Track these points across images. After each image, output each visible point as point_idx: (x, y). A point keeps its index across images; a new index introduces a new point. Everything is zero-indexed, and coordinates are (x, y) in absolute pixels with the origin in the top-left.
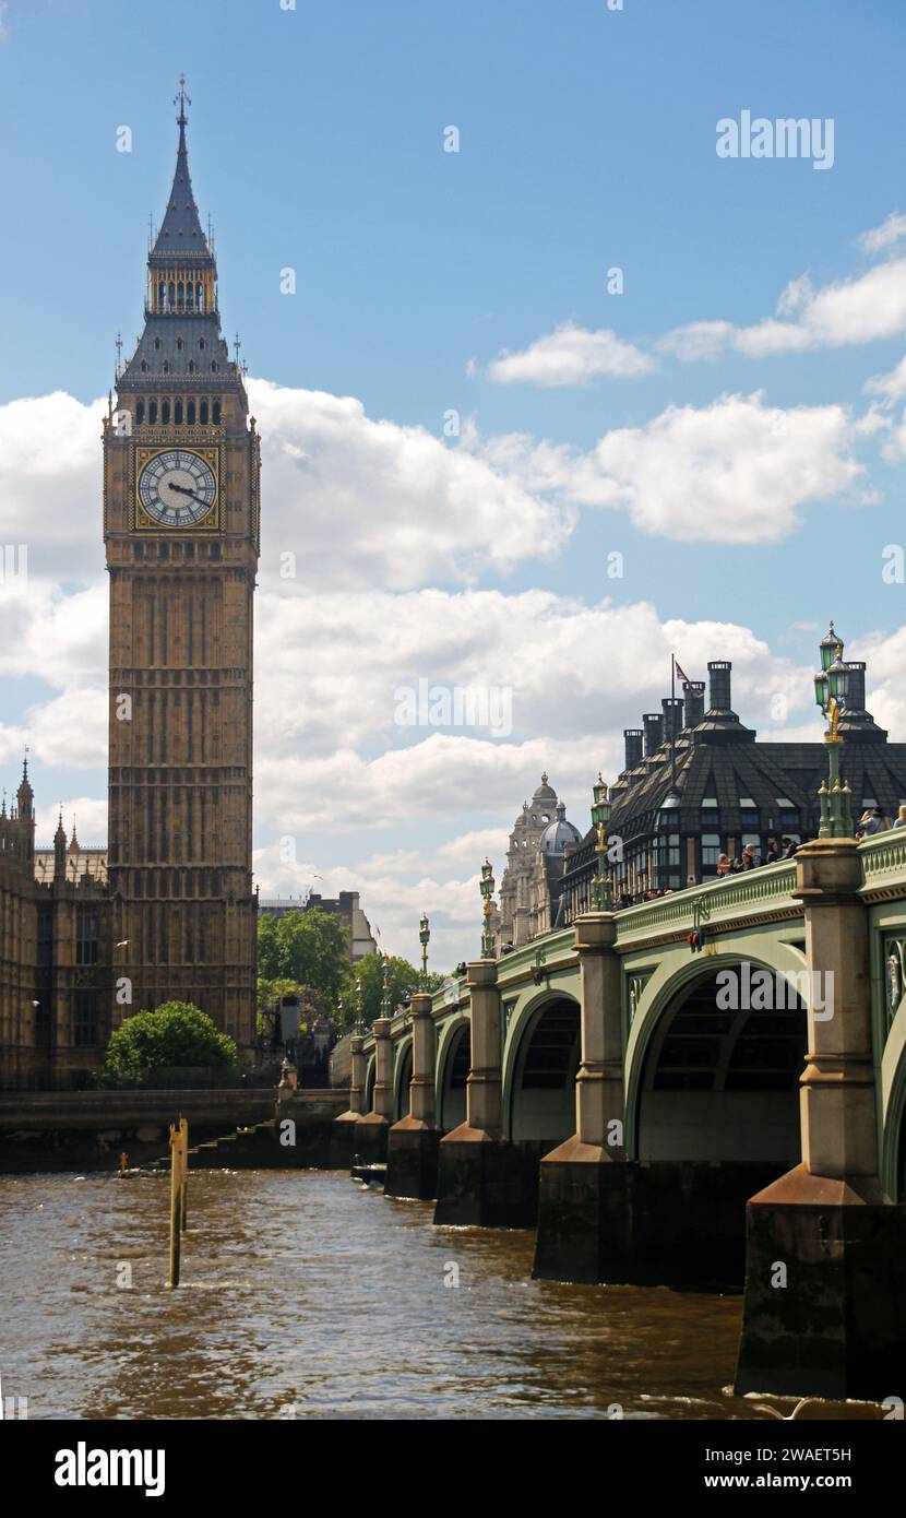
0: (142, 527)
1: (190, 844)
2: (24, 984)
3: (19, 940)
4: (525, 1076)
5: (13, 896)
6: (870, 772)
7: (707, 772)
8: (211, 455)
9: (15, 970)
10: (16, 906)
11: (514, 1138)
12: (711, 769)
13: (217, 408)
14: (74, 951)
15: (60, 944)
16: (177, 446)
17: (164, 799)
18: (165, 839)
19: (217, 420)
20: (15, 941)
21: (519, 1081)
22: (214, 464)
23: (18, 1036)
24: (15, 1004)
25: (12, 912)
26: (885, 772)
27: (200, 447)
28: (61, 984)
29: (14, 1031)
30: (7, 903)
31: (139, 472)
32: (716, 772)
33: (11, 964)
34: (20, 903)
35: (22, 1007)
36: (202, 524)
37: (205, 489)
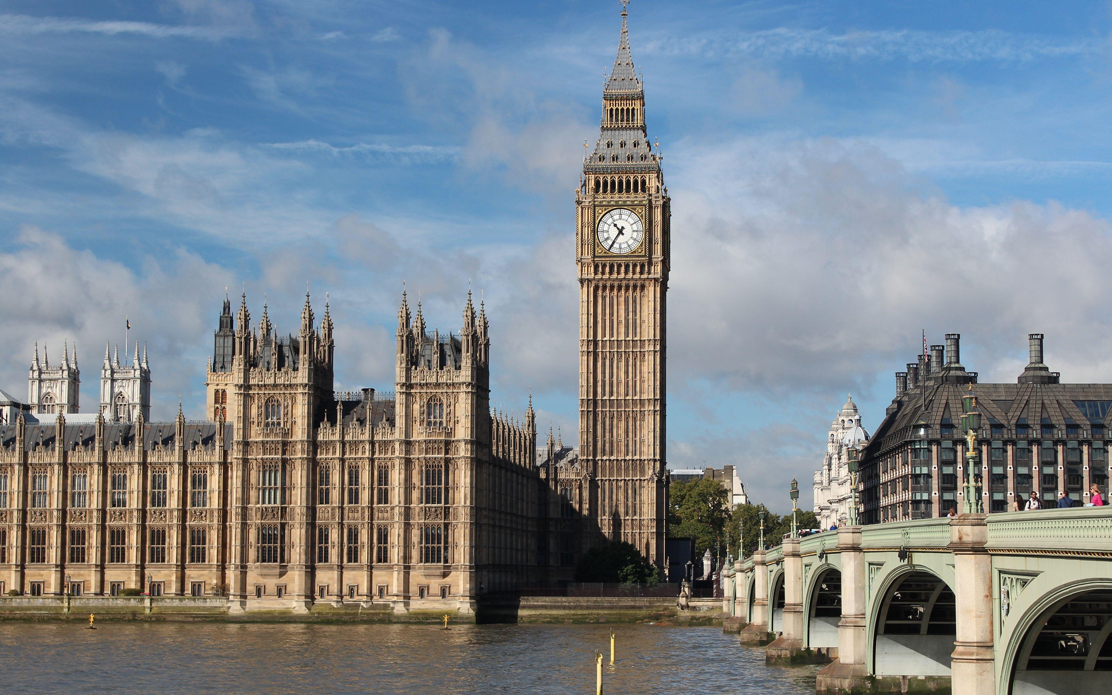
0: (599, 255)
1: (627, 446)
2: (530, 529)
3: (527, 503)
4: (817, 609)
5: (523, 476)
6: (1046, 402)
7: (944, 402)
8: (640, 211)
9: (525, 521)
10: (525, 483)
11: (810, 646)
12: (948, 399)
13: (644, 182)
14: (560, 509)
15: (551, 505)
16: (619, 206)
17: (612, 418)
18: (611, 443)
19: (643, 190)
20: (525, 503)
21: (813, 612)
22: (642, 216)
23: (527, 559)
24: (525, 541)
25: (522, 486)
26: (1055, 402)
27: (632, 207)
28: (552, 529)
29: (524, 556)
30: (520, 481)
31: (597, 222)
32: (950, 402)
33: (522, 517)
34: (527, 481)
35: (529, 542)
36: (635, 252)
37: (637, 231)
